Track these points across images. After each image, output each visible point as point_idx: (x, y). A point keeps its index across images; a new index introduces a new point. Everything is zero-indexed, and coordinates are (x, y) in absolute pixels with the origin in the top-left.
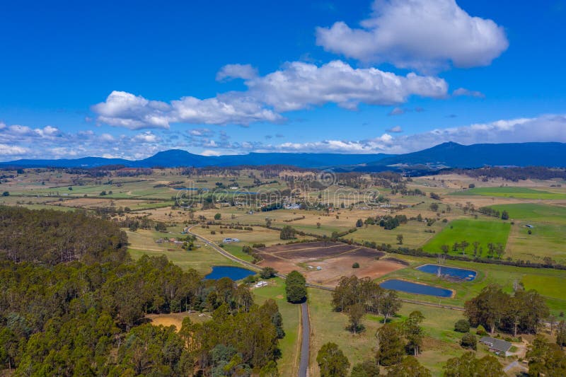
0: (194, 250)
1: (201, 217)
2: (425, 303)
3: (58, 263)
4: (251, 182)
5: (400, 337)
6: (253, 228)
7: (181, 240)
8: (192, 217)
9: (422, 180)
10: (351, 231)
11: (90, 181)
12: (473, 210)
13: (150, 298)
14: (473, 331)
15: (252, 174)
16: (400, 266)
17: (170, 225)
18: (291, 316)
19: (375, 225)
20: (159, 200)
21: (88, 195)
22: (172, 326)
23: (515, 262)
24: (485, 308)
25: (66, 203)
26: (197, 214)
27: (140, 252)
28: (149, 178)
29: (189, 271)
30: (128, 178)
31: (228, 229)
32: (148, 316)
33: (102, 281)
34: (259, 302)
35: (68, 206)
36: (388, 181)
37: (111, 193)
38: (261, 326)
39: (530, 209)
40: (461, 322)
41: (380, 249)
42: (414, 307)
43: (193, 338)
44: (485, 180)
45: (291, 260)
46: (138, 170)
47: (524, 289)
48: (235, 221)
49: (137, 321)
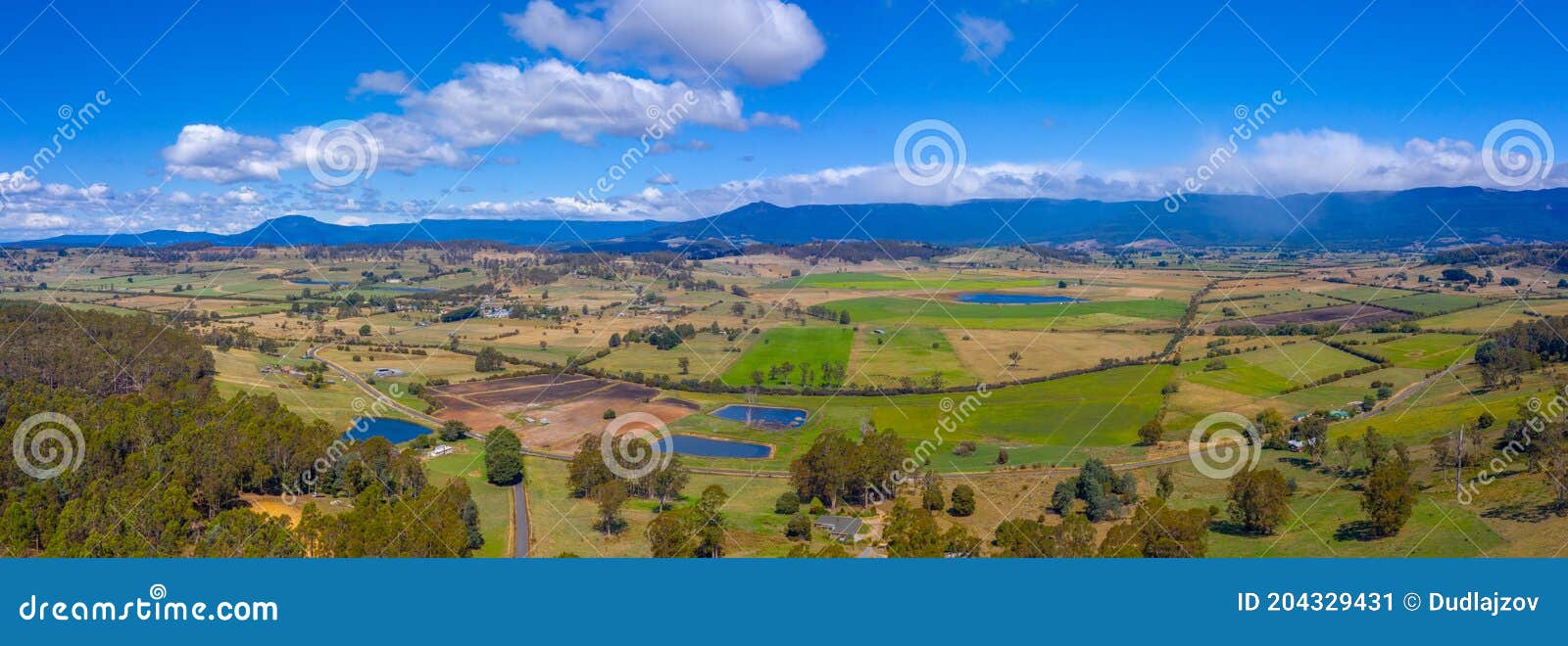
0: (324, 386)
1: (336, 331)
2: (726, 471)
3: (109, 394)
4: (424, 271)
5: (686, 534)
6: (427, 350)
7: (301, 369)
8: (320, 330)
9: (718, 264)
10: (600, 355)
11: (158, 268)
12: (798, 312)
13: (248, 463)
14: (804, 508)
15: (425, 256)
16: (684, 412)
17: (283, 342)
18: (494, 508)
19: (642, 343)
20: (266, 300)
21: (156, 291)
22: (283, 516)
23: (862, 389)
24: (821, 469)
25: (124, 302)
26: (330, 325)
27: (233, 387)
28: (251, 263)
29: (315, 422)
30: (217, 264)
31: (383, 352)
32: (244, 497)
33: (174, 430)
34: (438, 481)
35: (126, 307)
36: (662, 266)
37: (189, 288)
38: (440, 526)
39: (880, 306)
40: (786, 497)
41: (650, 383)
42: (710, 480)
43: (320, 541)
44: (814, 263)
45: (494, 408)
46: (233, 250)
47: (875, 431)
48: (395, 339)
49: (227, 502)
